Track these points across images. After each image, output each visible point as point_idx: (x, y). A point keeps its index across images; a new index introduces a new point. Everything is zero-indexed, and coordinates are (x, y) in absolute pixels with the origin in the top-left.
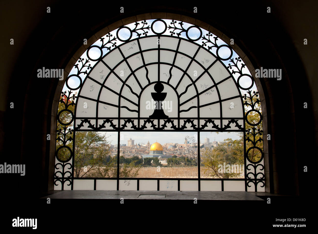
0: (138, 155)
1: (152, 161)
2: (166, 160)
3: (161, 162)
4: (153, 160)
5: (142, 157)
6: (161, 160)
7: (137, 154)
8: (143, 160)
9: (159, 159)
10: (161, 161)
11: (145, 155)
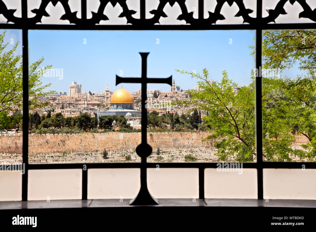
0: (89, 112)
1: (114, 122)
2: (139, 119)
3: (130, 124)
4: (116, 120)
5: (96, 115)
6: (130, 120)
7: (87, 110)
8: (99, 120)
9: (126, 118)
10: (131, 122)
11: (101, 111)
